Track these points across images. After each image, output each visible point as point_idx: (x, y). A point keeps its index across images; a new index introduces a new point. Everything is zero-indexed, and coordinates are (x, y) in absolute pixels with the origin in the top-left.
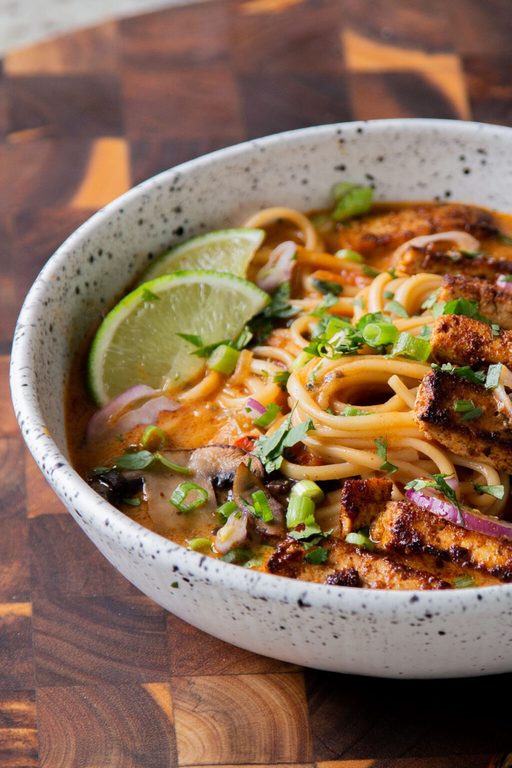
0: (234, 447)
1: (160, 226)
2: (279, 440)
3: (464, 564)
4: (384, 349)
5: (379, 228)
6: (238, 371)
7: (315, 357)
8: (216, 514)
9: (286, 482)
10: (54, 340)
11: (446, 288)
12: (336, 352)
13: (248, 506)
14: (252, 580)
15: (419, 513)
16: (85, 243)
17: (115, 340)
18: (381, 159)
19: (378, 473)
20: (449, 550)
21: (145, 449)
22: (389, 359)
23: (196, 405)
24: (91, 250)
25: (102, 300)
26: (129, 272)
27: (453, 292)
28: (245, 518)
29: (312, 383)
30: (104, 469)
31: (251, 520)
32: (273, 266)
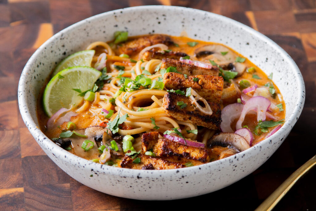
0: (100, 126)
1: (58, 52)
2: (116, 122)
3: (188, 158)
4: (148, 87)
5: (132, 45)
6: (95, 100)
7: (123, 92)
8: (98, 150)
9: (121, 137)
10: (31, 95)
11: (165, 63)
12: (131, 90)
13: (109, 146)
14: (120, 171)
15: (170, 142)
16: (35, 60)
17: (51, 94)
18: (129, 21)
19: (152, 130)
20: (182, 154)
21: (68, 130)
22: (150, 90)
23: (83, 113)
24: (38, 63)
25: (43, 80)
26: (50, 69)
27: (167, 65)
28: (109, 151)
29: (125, 101)
30: (57, 138)
31: (111, 151)
32: (99, 62)
